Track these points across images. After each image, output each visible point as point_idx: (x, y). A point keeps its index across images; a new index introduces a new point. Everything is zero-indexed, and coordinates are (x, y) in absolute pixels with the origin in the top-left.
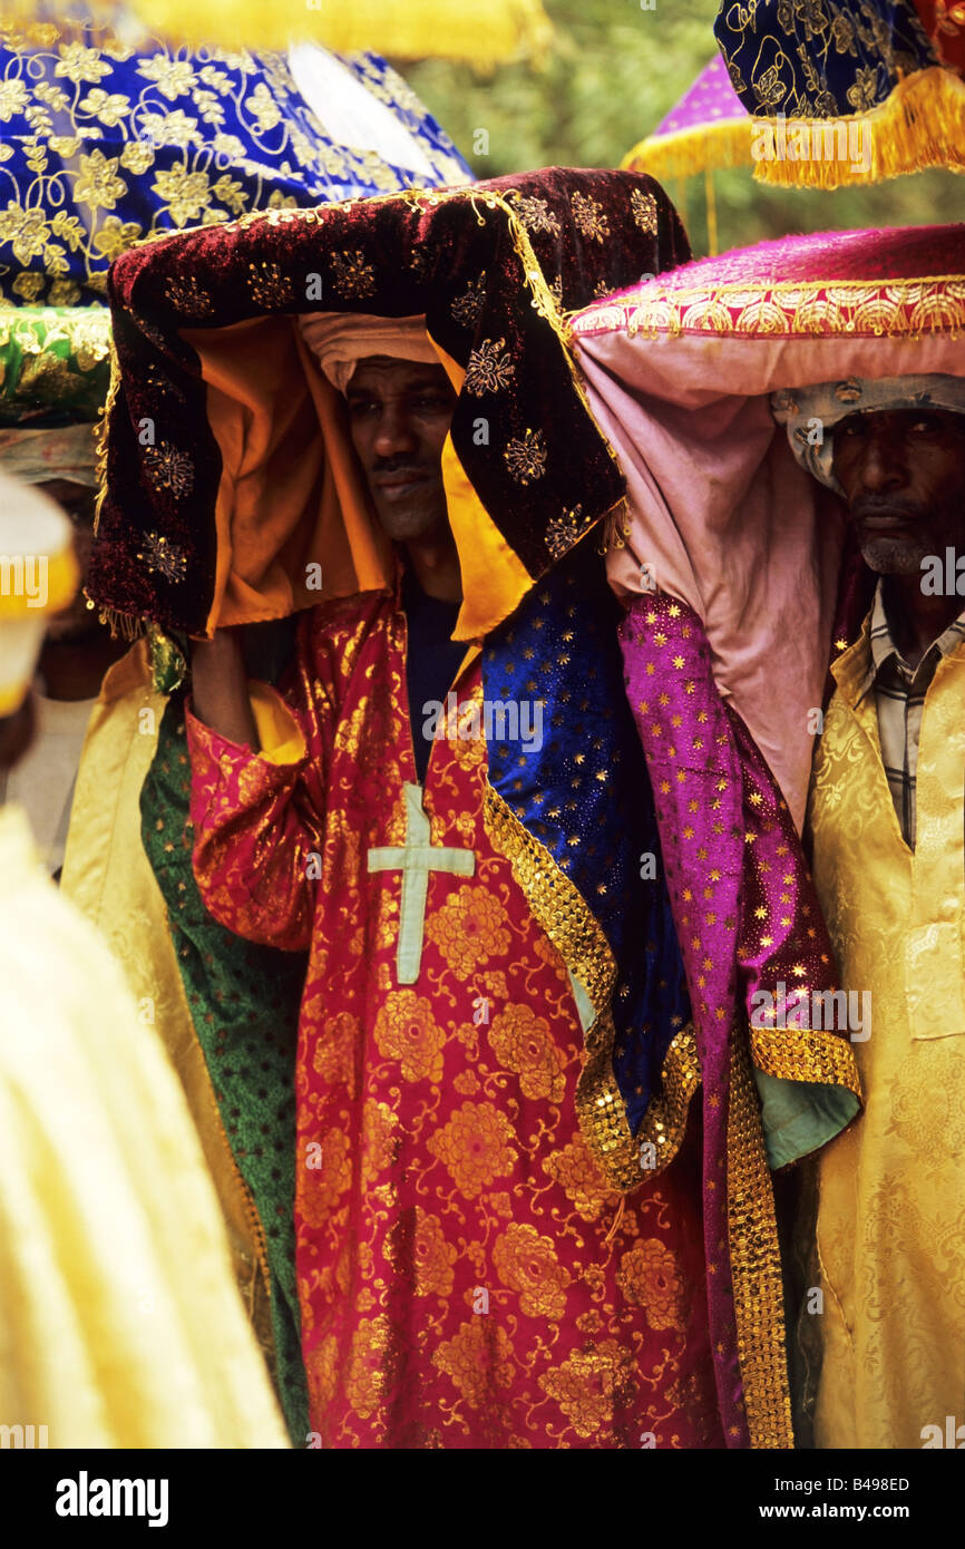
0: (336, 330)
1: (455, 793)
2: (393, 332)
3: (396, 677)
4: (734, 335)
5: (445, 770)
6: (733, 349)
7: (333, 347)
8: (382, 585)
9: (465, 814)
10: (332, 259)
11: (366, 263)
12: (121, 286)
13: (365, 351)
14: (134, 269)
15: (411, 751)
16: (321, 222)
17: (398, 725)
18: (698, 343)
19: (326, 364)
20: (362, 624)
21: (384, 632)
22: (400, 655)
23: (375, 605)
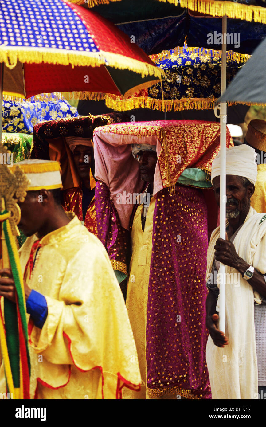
0: (73, 140)
1: (90, 222)
2: (84, 141)
3: (80, 202)
4: (117, 133)
5: (88, 218)
6: (119, 137)
7: (72, 143)
8: (78, 186)
9: (91, 226)
10: (75, 127)
11: (82, 128)
12: (36, 131)
13: (78, 144)
14: (38, 127)
15: (82, 215)
16: (74, 120)
17: (80, 211)
18: (112, 134)
19: (70, 146)
20: (75, 193)
21: (78, 194)
22: (81, 198)
23: (77, 190)
